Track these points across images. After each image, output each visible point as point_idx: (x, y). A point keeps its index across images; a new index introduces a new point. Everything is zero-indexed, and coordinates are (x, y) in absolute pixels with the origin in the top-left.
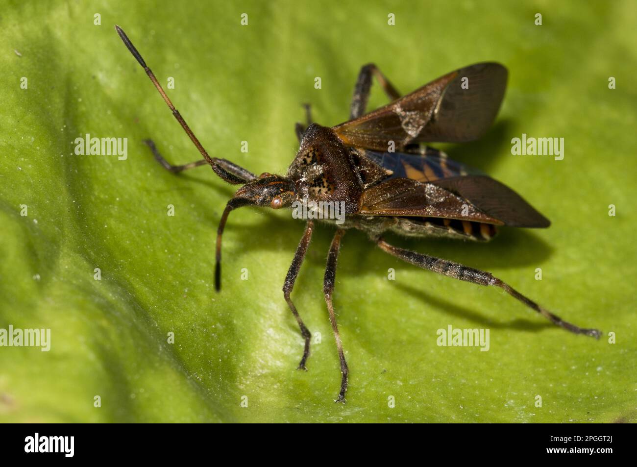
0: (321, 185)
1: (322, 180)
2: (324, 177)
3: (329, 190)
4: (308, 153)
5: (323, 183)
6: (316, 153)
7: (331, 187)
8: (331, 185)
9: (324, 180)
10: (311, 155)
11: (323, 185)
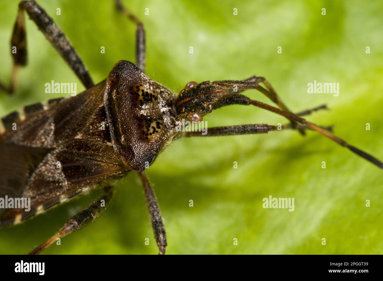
0: (145, 94)
1: (144, 98)
2: (141, 101)
3: (138, 87)
4: (153, 133)
5: (143, 95)
6: (146, 130)
7: (135, 89)
8: (136, 91)
9: (141, 98)
10: (151, 130)
11: (143, 93)
